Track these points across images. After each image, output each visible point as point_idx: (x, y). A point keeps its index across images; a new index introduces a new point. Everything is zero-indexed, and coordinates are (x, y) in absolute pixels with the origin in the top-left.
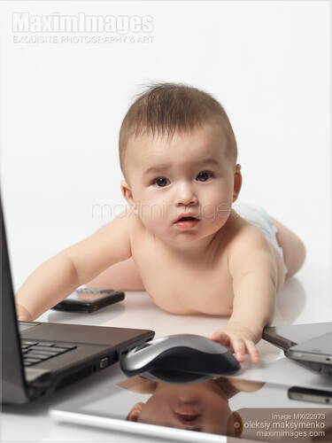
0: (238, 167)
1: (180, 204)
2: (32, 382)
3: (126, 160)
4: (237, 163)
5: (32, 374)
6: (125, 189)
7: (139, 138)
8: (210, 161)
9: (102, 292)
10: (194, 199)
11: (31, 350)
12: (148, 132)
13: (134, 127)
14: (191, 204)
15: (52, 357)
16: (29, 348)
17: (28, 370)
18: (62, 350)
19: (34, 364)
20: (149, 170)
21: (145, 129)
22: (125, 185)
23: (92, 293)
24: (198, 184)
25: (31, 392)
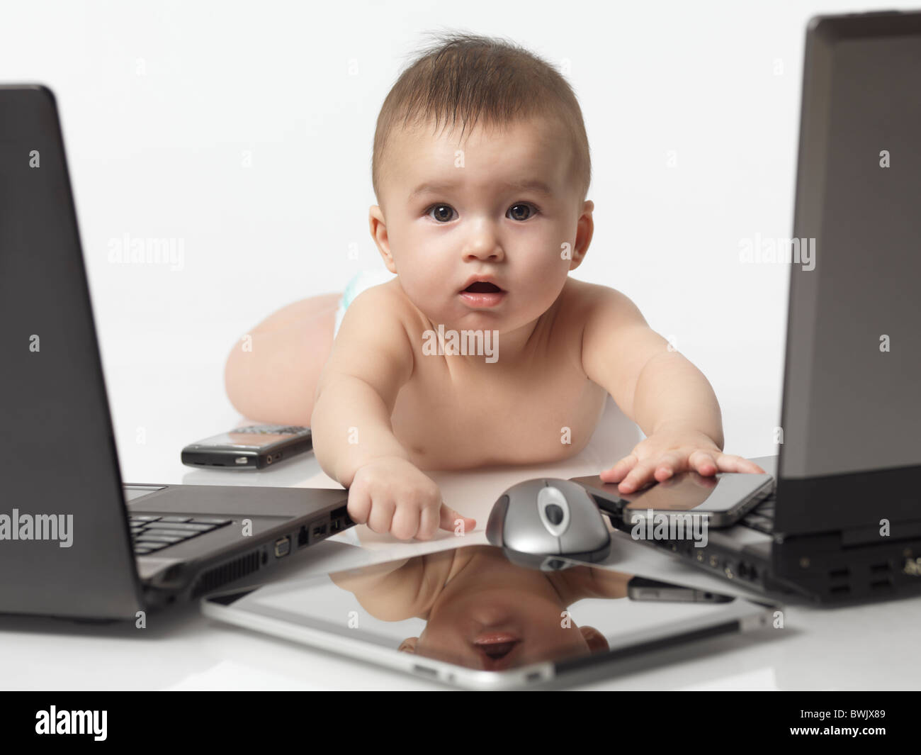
0: (589, 206)
1: (472, 258)
2: (150, 580)
3: (382, 167)
4: (588, 198)
5: (150, 567)
6: (376, 222)
7: (410, 128)
8: (535, 185)
9: (281, 432)
10: (498, 251)
11: (148, 529)
12: (429, 117)
13: (404, 108)
14: (491, 259)
15: (187, 538)
16: (145, 527)
17: (142, 560)
18: (205, 527)
19: (154, 551)
20: (421, 189)
21: (422, 111)
22: (378, 214)
23: (263, 433)
24: (508, 224)
25: (150, 598)
